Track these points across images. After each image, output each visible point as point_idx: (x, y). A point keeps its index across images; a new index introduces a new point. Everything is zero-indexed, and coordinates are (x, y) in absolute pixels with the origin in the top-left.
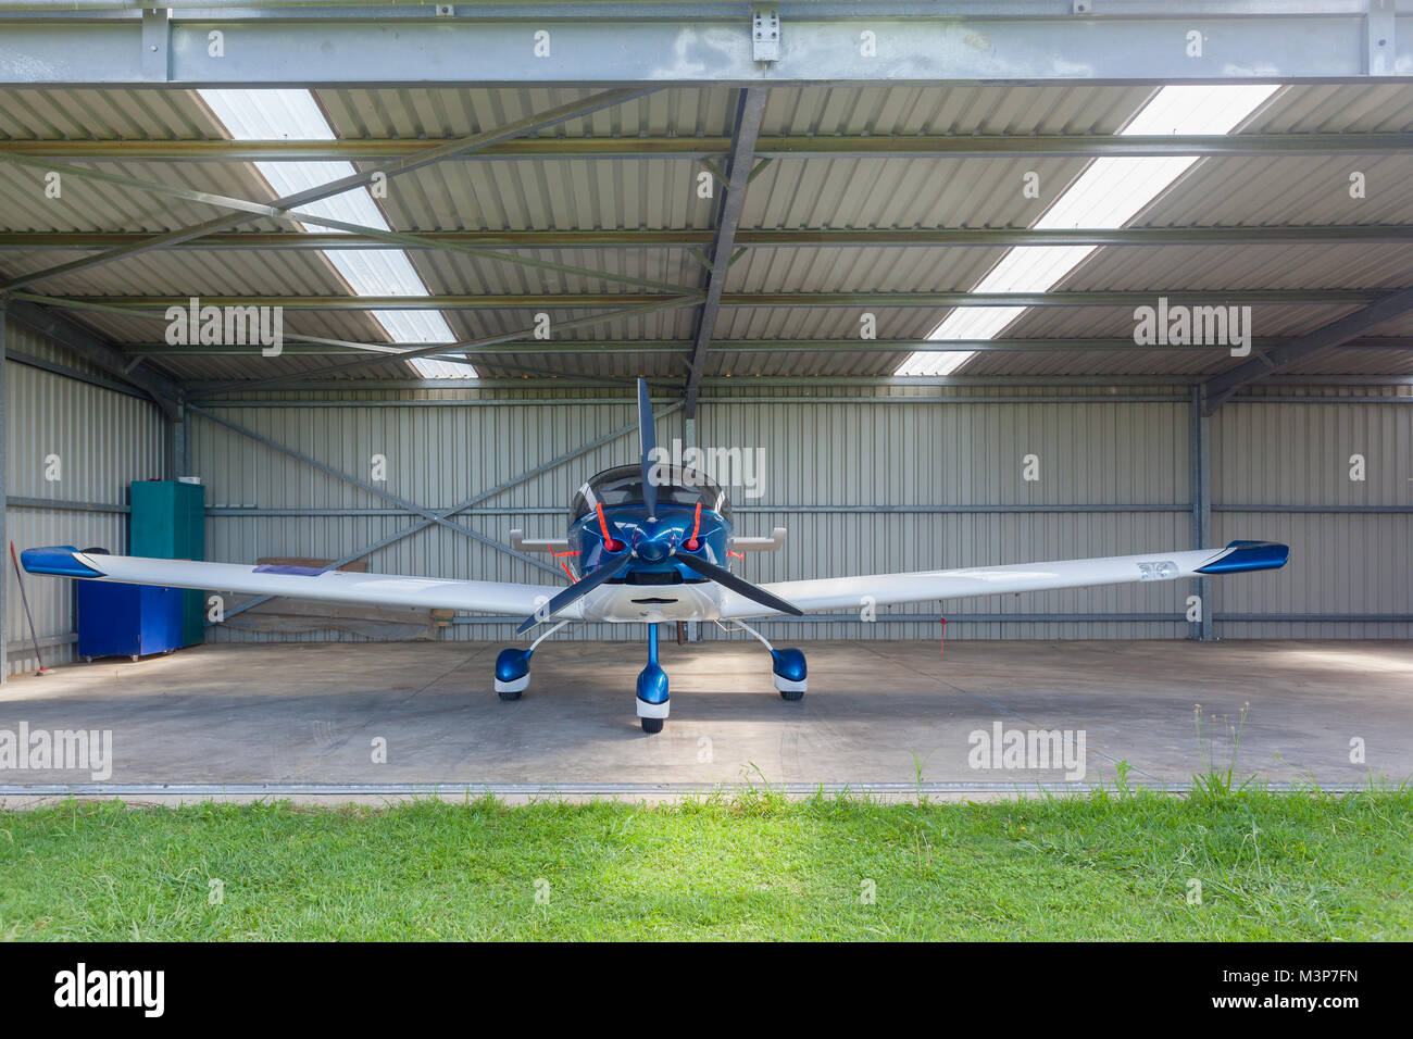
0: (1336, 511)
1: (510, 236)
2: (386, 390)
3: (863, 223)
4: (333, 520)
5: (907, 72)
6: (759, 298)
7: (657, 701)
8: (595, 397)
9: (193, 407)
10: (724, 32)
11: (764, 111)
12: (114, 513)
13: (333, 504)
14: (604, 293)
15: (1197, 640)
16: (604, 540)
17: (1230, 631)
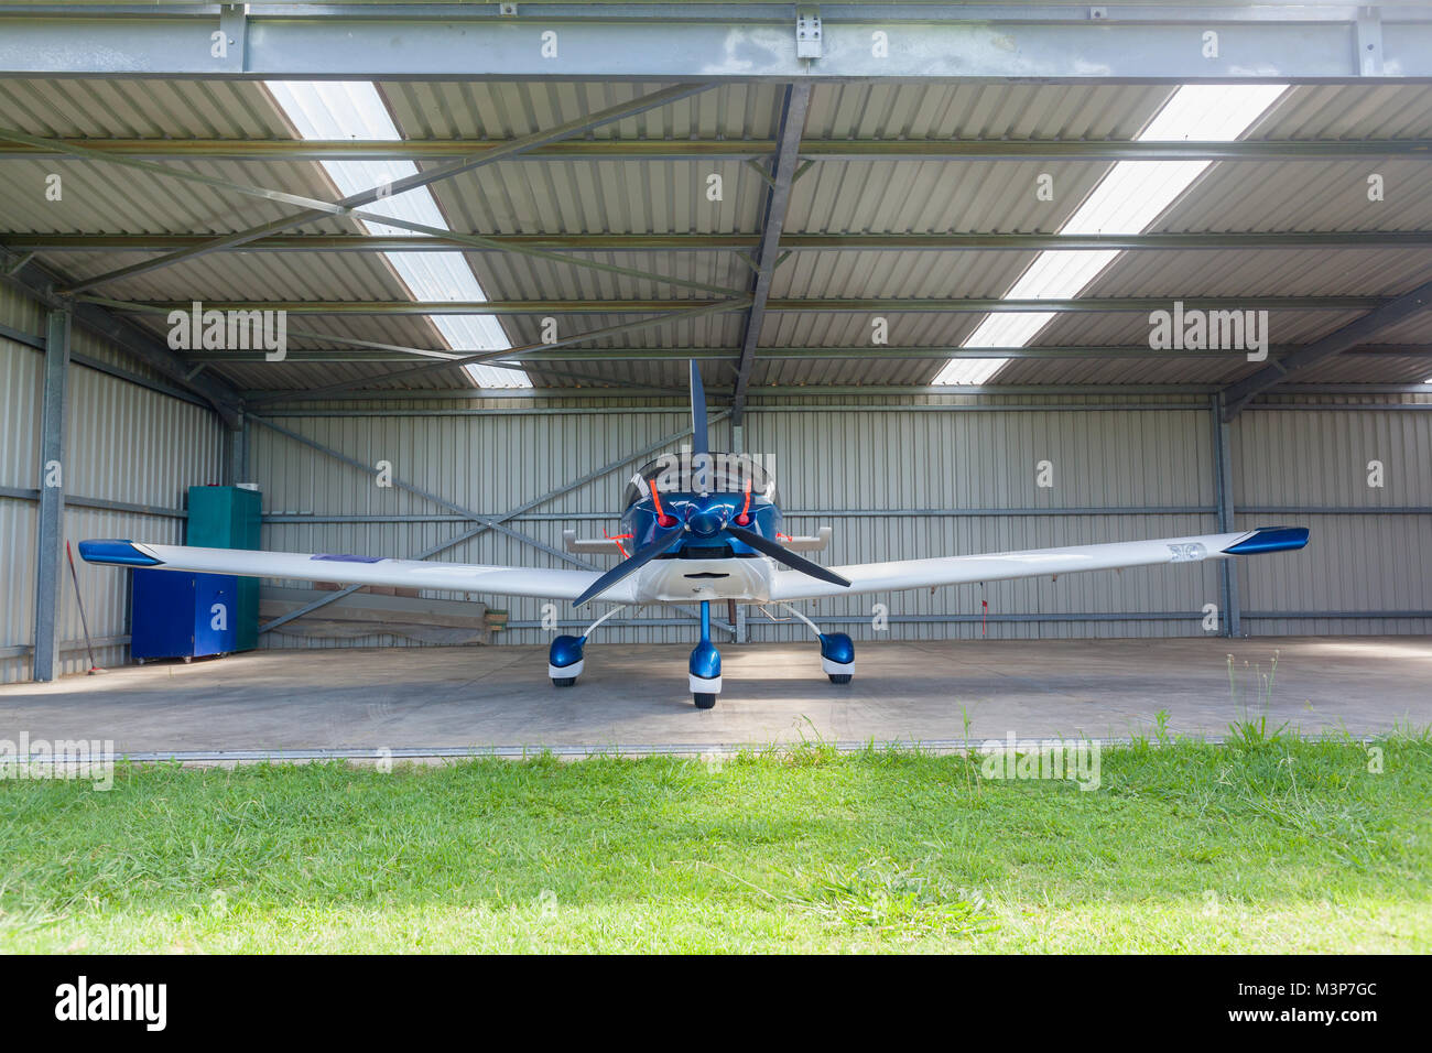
0: (1351, 513)
1: (564, 239)
2: (442, 399)
3: (900, 228)
4: (389, 527)
5: (940, 70)
6: (804, 303)
7: (710, 675)
8: (646, 406)
9: (253, 417)
10: (771, 33)
11: (808, 109)
12: (171, 517)
13: (389, 511)
14: (655, 299)
15: (1227, 637)
16: (658, 516)
17: (1257, 628)
